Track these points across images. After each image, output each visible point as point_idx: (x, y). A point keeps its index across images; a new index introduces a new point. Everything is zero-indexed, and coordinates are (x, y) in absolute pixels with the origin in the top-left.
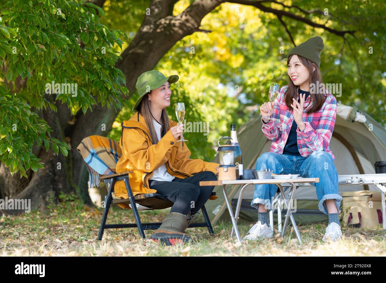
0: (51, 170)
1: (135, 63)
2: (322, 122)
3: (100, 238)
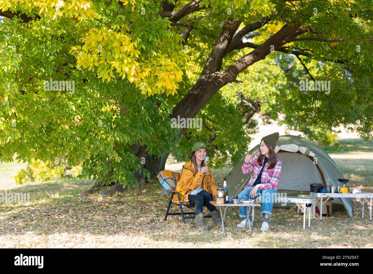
1: (196, 101)
2: (274, 175)
3: (165, 220)
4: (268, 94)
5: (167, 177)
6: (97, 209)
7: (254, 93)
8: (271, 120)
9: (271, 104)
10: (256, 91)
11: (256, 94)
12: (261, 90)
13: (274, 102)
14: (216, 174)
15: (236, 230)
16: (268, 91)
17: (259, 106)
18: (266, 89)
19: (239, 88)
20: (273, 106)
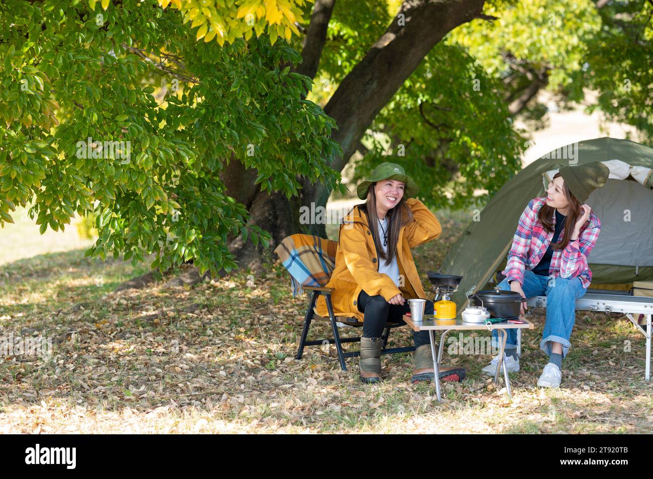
0: (271, 212)
1: (390, 64)
3: (299, 356)
4: (563, 51)
5: (301, 249)
6: (141, 328)
7: (535, 48)
8: (573, 104)
9: (569, 71)
10: (538, 45)
11: (539, 51)
12: (550, 42)
13: (575, 66)
14: (452, 222)
15: (472, 390)
16: (564, 44)
17: (546, 76)
18: (559, 41)
19: (505, 41)
20: (574, 75)
